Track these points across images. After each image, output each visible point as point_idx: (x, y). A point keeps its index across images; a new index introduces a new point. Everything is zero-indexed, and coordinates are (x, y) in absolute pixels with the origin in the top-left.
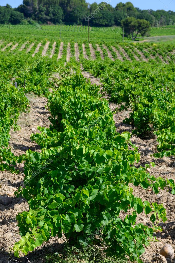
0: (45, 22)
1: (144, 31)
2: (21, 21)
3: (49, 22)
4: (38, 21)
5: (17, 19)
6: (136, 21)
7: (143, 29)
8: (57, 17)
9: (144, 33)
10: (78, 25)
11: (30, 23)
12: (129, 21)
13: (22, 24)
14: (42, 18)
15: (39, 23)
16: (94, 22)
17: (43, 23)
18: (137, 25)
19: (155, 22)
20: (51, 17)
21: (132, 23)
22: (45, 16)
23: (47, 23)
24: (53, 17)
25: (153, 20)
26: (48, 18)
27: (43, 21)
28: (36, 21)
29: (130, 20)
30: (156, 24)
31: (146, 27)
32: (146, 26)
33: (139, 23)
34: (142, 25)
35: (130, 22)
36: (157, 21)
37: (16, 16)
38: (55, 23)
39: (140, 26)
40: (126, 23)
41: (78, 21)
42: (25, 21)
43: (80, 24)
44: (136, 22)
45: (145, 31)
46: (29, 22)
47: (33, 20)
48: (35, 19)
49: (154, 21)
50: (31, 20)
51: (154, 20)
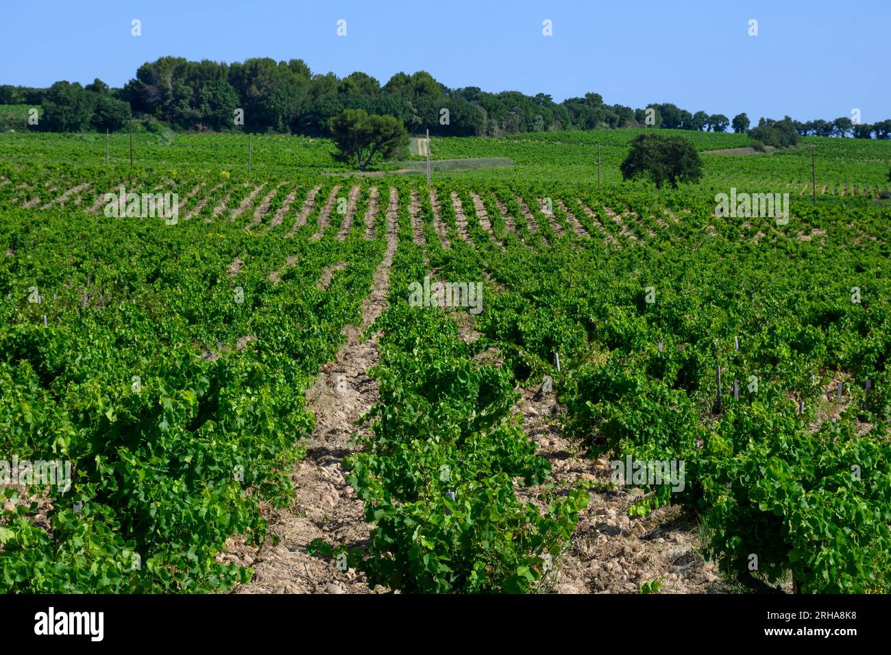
0: (191, 125)
1: (388, 145)
2: (123, 122)
3: (200, 126)
4: (172, 122)
5: (114, 119)
6: (367, 118)
7: (385, 139)
8: (221, 111)
9: (389, 151)
10: (280, 132)
11: (149, 128)
12: (349, 119)
13: (129, 131)
14: (181, 115)
15: (173, 128)
16: (321, 125)
17: (186, 128)
18: (370, 129)
19: (490, 125)
20: (205, 111)
21: (358, 126)
22: (188, 110)
23: (197, 129)
24: (210, 113)
25: (482, 118)
26: (199, 114)
27: (186, 124)
28: (165, 123)
29: (351, 116)
30: (492, 130)
31: (393, 136)
32: (392, 132)
33: (374, 125)
34: (381, 130)
35: (352, 123)
36: (494, 121)
37: (111, 111)
38: (217, 129)
39: (377, 132)
40: (342, 124)
41: (280, 123)
42: (136, 123)
43: (284, 131)
44: (367, 123)
45: (392, 145)
46: (145, 124)
47: (159, 119)
48: (162, 119)
49: (485, 121)
50: (153, 121)
51: (485, 117)
